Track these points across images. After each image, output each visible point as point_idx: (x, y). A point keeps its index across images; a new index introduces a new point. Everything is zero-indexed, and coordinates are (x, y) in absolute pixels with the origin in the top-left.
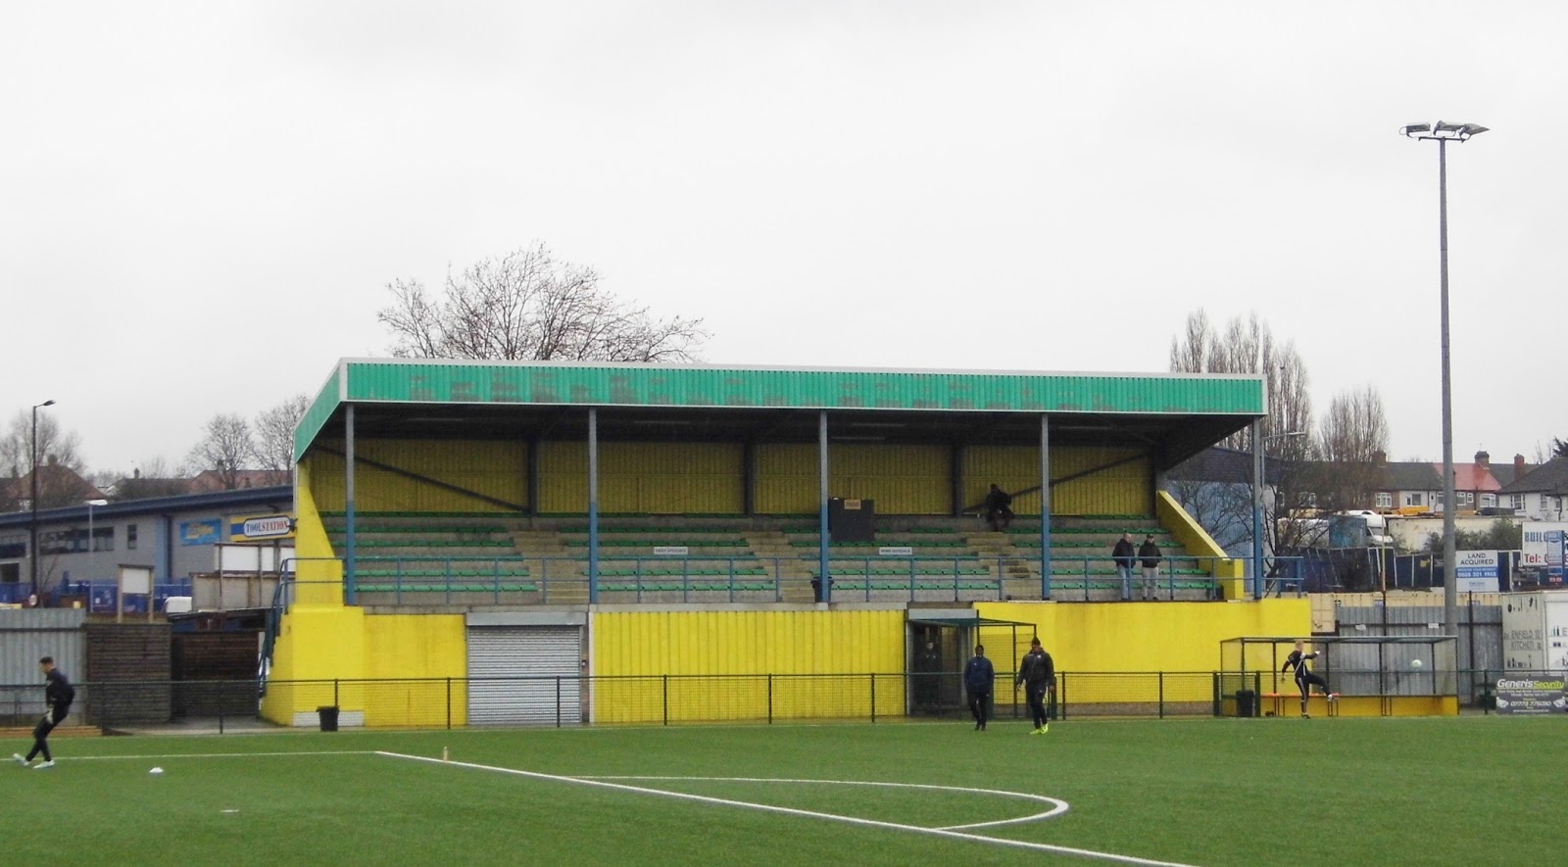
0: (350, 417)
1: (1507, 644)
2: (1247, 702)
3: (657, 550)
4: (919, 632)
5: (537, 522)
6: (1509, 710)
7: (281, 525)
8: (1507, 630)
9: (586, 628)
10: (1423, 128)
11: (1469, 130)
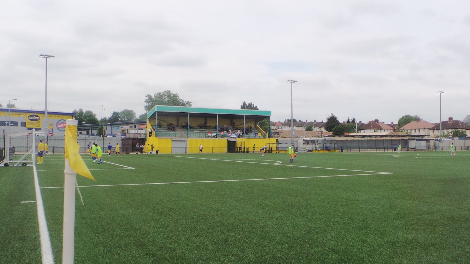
0: (157, 113)
1: (298, 144)
2: (270, 151)
3: (195, 131)
4: (229, 142)
5: (179, 127)
6: (300, 152)
7: (128, 127)
8: (298, 142)
9: (187, 141)
10: (290, 81)
11: (295, 81)
